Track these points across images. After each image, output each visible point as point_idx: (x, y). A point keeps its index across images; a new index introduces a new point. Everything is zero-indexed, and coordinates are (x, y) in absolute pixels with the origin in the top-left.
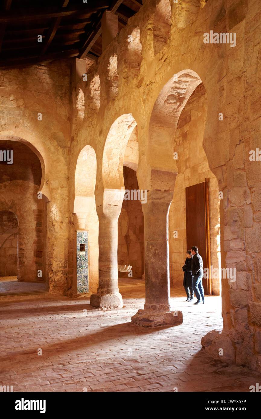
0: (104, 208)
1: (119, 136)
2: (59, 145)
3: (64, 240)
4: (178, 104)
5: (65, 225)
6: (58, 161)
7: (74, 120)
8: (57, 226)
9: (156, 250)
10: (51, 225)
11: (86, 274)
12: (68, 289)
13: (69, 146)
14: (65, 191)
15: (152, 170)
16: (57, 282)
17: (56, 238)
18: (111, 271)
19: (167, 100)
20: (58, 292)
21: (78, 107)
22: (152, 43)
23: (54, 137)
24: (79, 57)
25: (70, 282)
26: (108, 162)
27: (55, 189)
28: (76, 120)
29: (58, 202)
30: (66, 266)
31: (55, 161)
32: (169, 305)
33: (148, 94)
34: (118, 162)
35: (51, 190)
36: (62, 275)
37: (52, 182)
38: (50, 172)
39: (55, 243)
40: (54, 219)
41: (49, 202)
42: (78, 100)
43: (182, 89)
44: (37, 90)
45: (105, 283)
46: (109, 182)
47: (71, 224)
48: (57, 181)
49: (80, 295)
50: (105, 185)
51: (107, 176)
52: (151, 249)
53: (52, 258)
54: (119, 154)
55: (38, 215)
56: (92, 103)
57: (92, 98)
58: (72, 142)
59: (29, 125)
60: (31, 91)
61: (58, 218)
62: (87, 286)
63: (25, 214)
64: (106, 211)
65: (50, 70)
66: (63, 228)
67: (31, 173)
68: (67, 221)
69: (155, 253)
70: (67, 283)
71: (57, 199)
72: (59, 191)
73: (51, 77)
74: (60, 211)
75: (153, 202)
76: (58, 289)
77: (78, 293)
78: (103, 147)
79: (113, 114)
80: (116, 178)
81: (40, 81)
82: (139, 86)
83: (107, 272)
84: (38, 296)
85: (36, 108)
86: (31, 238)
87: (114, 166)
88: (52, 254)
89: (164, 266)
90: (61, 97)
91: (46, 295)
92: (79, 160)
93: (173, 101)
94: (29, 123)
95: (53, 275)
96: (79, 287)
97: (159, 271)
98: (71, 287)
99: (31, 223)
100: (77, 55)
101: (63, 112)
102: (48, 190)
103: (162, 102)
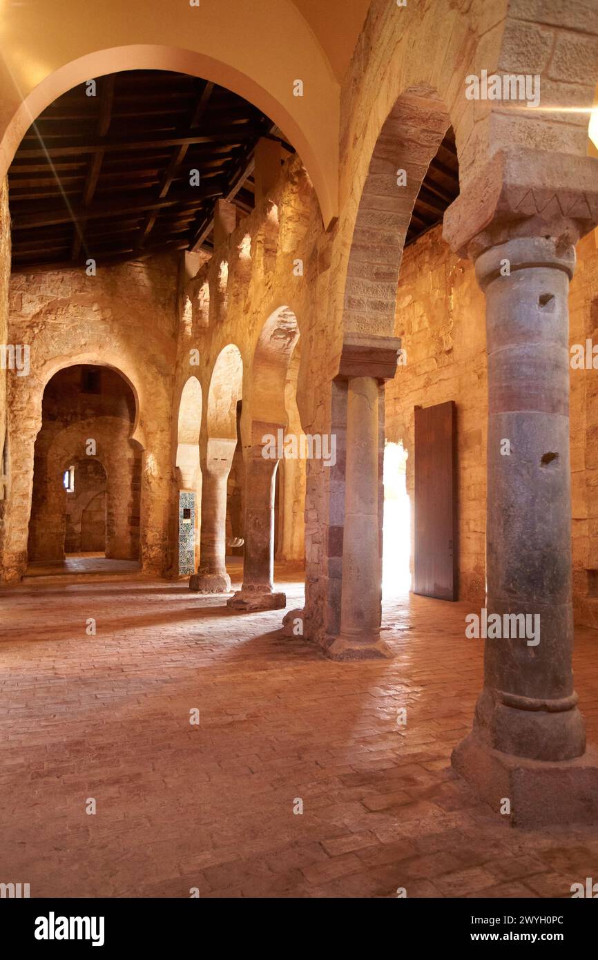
0: (208, 464)
1: (230, 368)
2: (160, 372)
3: (164, 504)
4: (289, 339)
5: (165, 483)
6: (157, 394)
7: (180, 338)
8: (154, 483)
9: (257, 519)
10: (146, 482)
11: (191, 549)
12: (168, 569)
13: (173, 373)
14: (166, 437)
15: (253, 422)
16: (153, 560)
17: (152, 500)
18: (216, 545)
19: (274, 334)
20: (154, 572)
21: (185, 321)
22: (262, 259)
23: (152, 361)
24: (189, 249)
25: (170, 559)
26: (216, 402)
27: (152, 433)
28: (182, 339)
29: (157, 451)
30: (166, 539)
31: (154, 394)
32: (271, 586)
33: (253, 325)
34: (230, 402)
35: (147, 435)
36: (159, 550)
37: (149, 423)
38: (146, 410)
39: (152, 506)
40: (151, 474)
41: (144, 450)
42: (186, 311)
43: (290, 323)
44: (131, 296)
45: (208, 560)
46: (216, 429)
47: (173, 481)
48: (155, 423)
49: (181, 577)
50: (209, 433)
51: (214, 421)
52: (251, 518)
53: (147, 527)
54: (231, 391)
55: (134, 466)
56: (200, 318)
57: (201, 311)
58: (176, 367)
59: (118, 344)
60: (121, 298)
61: (155, 473)
62: (193, 566)
63: (116, 464)
64: (211, 467)
65: (149, 268)
66: (163, 487)
67: (126, 406)
68: (167, 476)
69: (255, 523)
70: (167, 561)
71: (155, 446)
72: (158, 436)
73: (151, 278)
74: (159, 464)
75: (254, 461)
76: (155, 569)
77: (180, 574)
78: (209, 383)
79: (221, 341)
80: (226, 423)
81: (135, 283)
82: (246, 311)
83: (210, 546)
84: (128, 577)
85: (129, 321)
86: (124, 499)
87: (224, 407)
88: (147, 521)
89: (266, 540)
90: (164, 305)
91: (138, 576)
92: (184, 394)
93: (282, 337)
94: (118, 341)
95: (148, 550)
96: (181, 566)
97: (259, 545)
98: (171, 567)
99: (125, 477)
100: (187, 246)
101: (166, 326)
102: (142, 434)
103: (266, 337)
